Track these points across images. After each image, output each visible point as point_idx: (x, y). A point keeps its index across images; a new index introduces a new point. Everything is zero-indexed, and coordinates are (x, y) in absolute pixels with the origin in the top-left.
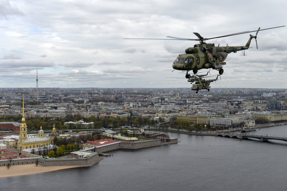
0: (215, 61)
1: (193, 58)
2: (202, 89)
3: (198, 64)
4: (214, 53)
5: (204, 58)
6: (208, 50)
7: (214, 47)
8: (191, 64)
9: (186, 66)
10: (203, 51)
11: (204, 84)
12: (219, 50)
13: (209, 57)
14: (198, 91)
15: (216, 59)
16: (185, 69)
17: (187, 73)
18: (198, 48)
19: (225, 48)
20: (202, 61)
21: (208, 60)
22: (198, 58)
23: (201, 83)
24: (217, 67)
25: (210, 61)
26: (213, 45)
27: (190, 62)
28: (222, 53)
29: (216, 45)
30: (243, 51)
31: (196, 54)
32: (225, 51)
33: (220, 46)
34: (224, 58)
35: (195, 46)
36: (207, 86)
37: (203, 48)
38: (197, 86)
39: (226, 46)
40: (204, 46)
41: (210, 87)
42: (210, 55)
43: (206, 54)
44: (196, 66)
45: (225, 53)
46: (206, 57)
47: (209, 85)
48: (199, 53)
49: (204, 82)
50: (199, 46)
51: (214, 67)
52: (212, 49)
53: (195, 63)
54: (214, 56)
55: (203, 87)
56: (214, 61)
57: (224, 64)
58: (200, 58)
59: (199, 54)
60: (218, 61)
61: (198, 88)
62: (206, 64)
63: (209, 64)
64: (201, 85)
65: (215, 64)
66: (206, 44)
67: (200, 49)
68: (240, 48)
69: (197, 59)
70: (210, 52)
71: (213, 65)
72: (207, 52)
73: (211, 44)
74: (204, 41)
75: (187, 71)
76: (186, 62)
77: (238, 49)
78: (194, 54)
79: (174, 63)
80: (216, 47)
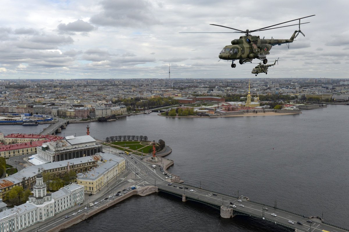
0: (260, 51)
1: (238, 48)
2: (261, 72)
3: (243, 54)
4: (259, 44)
5: (249, 49)
6: (253, 41)
7: (259, 39)
8: (236, 53)
9: (232, 55)
10: (248, 42)
11: (263, 68)
12: (264, 42)
13: (254, 48)
14: (257, 74)
15: (261, 50)
16: (230, 58)
17: (233, 63)
18: (243, 39)
19: (270, 40)
20: (247, 51)
21: (253, 50)
22: (243, 48)
23: (260, 67)
24: (261, 57)
25: (254, 51)
26: (259, 37)
27: (234, 52)
28: (267, 44)
29: (261, 38)
30: (287, 44)
31: (241, 45)
32: (270, 43)
33: (264, 39)
34: (268, 49)
35: (241, 37)
36: (265, 70)
37: (248, 40)
38: (257, 70)
39: (271, 39)
40: (250, 38)
41: (268, 71)
42: (255, 46)
43: (251, 45)
44: (241, 56)
45: (270, 45)
46: (251, 48)
47: (267, 69)
48: (244, 43)
49: (263, 67)
50: (245, 38)
51: (258, 56)
52: (257, 40)
53: (239, 52)
54: (259, 47)
55: (261, 71)
56: (258, 52)
57: (268, 53)
58: (245, 49)
59: (244, 45)
60: (262, 51)
61: (257, 71)
62: (250, 54)
63: (254, 54)
64: (260, 70)
65: (259, 54)
66: (251, 36)
67: (245, 40)
68: (285, 41)
69: (241, 49)
70: (255, 44)
71: (258, 55)
72: (252, 43)
73: (256, 37)
74: (250, 33)
75: (233, 61)
76: (231, 52)
77: (282, 41)
78: (240, 45)
79: (220, 53)
80: (261, 39)
